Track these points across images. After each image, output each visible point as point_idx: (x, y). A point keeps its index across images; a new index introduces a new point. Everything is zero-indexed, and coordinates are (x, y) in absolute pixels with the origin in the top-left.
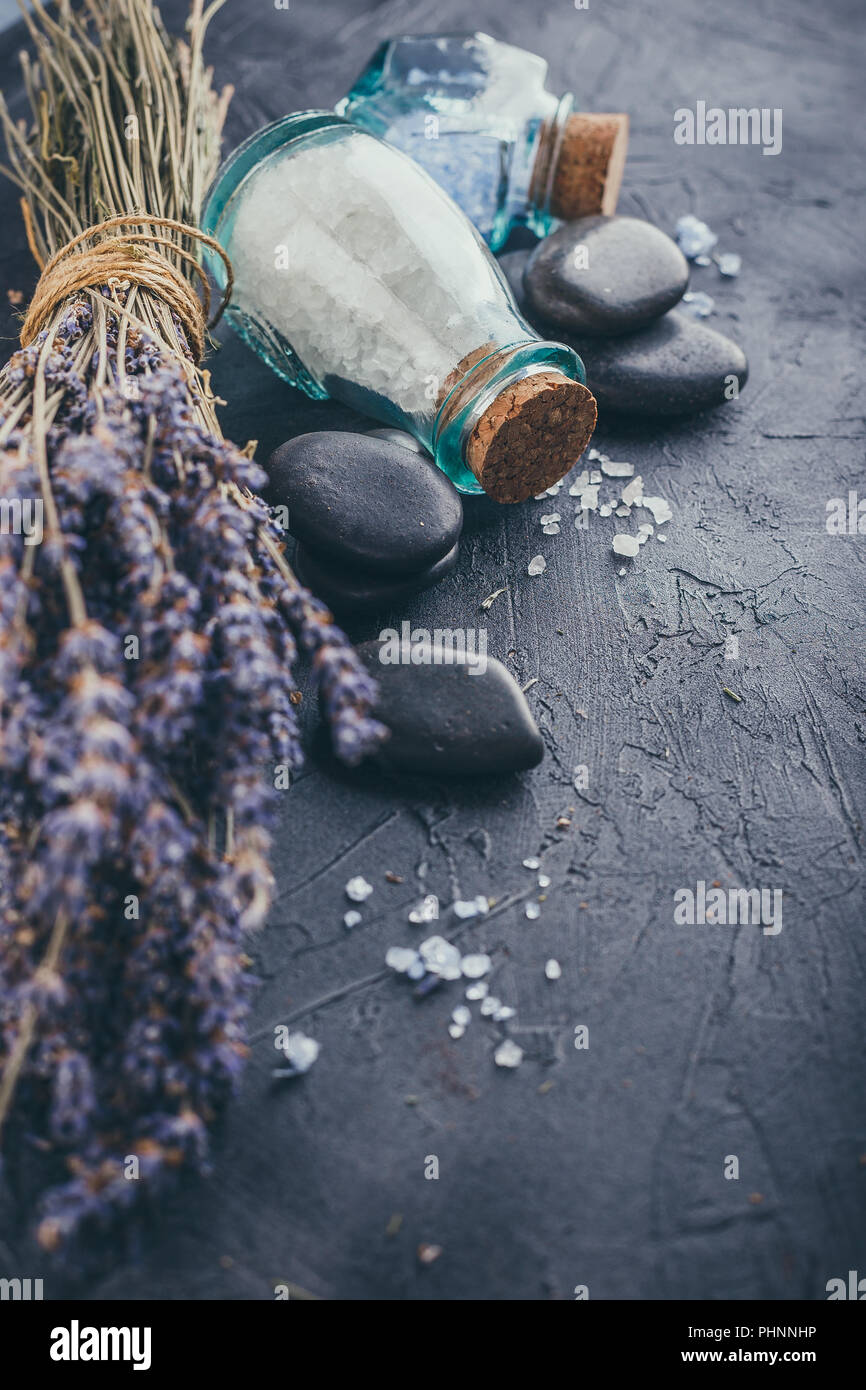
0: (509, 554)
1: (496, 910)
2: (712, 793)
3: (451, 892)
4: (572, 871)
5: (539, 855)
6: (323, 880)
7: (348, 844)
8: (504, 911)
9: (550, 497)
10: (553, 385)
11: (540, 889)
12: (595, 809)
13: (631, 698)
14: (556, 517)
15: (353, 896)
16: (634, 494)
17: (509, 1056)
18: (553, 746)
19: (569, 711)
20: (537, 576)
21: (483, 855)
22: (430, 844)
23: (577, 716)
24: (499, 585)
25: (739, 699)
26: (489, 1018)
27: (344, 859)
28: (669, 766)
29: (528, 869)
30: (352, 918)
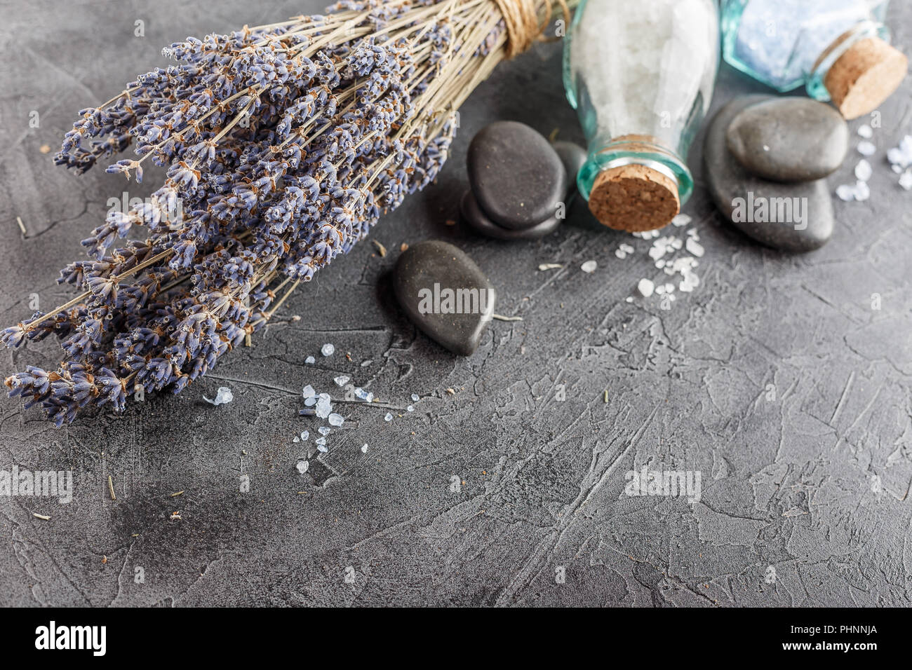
0: (587, 252)
1: (375, 405)
2: (536, 432)
3: (366, 382)
4: (428, 415)
5: (421, 397)
6: (321, 335)
7: (348, 328)
8: (378, 408)
9: (642, 238)
10: (648, 178)
11: (404, 411)
12: (474, 397)
13: (556, 361)
14: (630, 250)
15: (322, 351)
16: (683, 265)
17: (303, 467)
18: (491, 355)
19: (518, 345)
20: (585, 272)
21: (399, 377)
22: (382, 355)
23: (519, 351)
24: (562, 263)
25: (607, 400)
26: (315, 446)
27: (340, 332)
28: (533, 405)
29: (411, 399)
30: (311, 360)
